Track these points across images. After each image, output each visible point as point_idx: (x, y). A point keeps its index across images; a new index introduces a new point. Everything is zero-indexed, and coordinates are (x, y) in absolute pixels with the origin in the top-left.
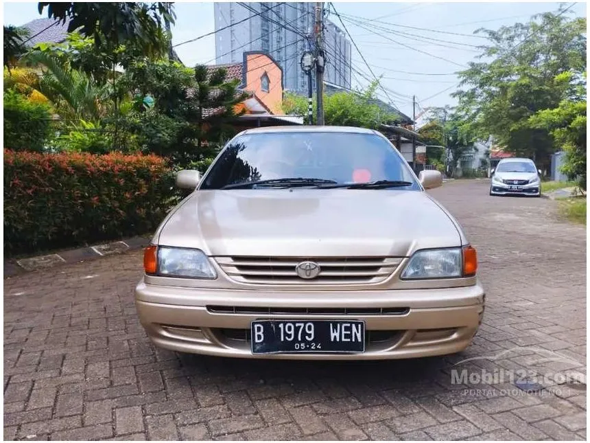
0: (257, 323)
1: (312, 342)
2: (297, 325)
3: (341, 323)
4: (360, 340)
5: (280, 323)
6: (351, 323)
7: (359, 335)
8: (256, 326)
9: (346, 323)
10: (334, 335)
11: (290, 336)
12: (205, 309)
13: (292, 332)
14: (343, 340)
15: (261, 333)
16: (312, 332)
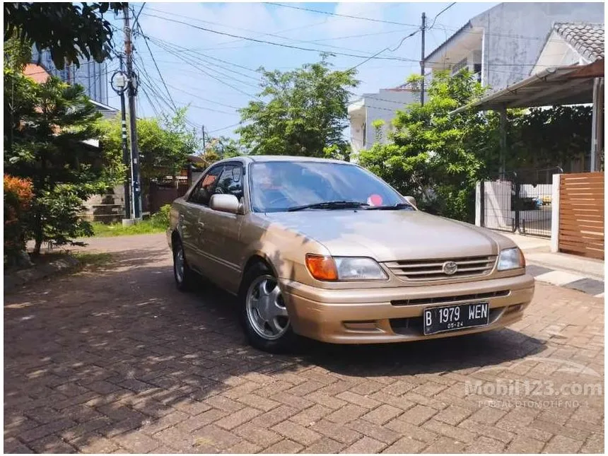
0: (428, 310)
1: (457, 321)
2: (451, 309)
3: (476, 305)
4: (486, 316)
5: (440, 309)
6: (482, 304)
7: (485, 313)
8: (427, 312)
9: (479, 304)
10: (471, 314)
11: (445, 318)
12: (389, 303)
13: (447, 316)
14: (476, 317)
15: (430, 318)
16: (458, 314)
